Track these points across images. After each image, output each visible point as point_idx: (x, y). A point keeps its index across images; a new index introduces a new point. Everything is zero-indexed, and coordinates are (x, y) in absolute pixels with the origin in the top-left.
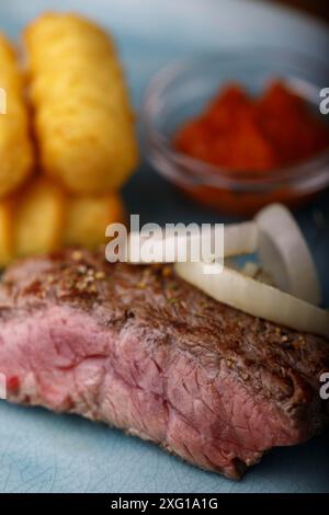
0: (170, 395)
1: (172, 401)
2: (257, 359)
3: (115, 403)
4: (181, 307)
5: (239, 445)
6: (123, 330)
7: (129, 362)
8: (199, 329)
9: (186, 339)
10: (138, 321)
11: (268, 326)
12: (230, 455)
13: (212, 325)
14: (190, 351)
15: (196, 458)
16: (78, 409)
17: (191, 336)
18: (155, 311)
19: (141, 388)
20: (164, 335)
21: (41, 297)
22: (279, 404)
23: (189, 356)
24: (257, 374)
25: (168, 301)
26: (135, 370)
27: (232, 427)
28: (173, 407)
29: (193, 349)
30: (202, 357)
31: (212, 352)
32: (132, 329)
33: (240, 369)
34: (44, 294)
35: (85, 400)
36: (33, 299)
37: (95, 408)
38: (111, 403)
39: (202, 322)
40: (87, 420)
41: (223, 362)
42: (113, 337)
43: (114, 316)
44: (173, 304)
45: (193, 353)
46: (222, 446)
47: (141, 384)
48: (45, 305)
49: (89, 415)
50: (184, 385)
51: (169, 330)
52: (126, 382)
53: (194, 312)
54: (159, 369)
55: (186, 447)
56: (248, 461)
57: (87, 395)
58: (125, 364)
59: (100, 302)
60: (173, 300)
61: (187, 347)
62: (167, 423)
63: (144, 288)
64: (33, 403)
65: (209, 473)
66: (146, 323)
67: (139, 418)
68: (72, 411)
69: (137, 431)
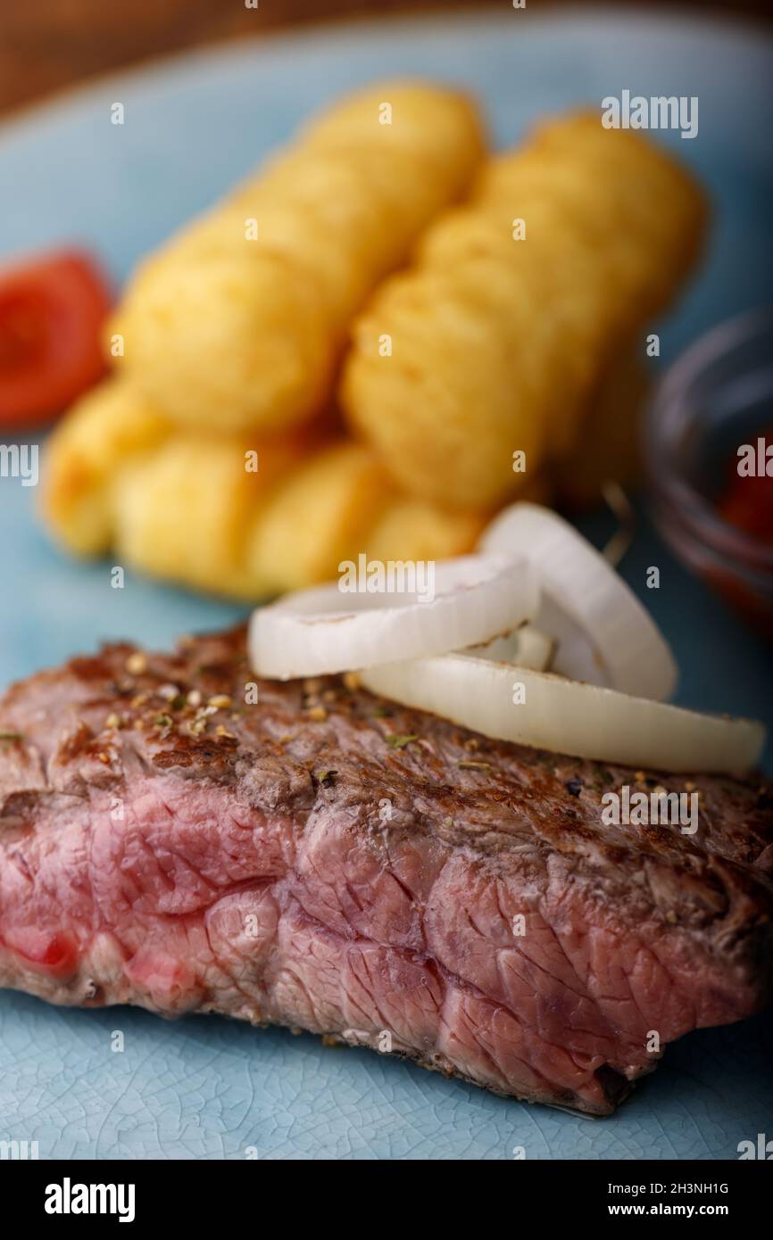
0: (439, 947)
1: (447, 960)
2: (630, 844)
3: (306, 980)
4: (426, 753)
5: (611, 1039)
6: (313, 817)
7: (332, 885)
8: (481, 795)
9: (464, 819)
10: (345, 792)
11: (613, 772)
12: (594, 1063)
13: (506, 783)
14: (473, 847)
15: (511, 1077)
16: (220, 1004)
17: (474, 814)
18: (373, 765)
19: (368, 940)
20: (409, 817)
21: (108, 762)
22: (699, 935)
23: (473, 856)
24: (639, 876)
25: (391, 743)
26: (350, 901)
27: (593, 1001)
28: (450, 973)
29: (478, 840)
30: (504, 856)
31: (525, 841)
32: (332, 812)
33: (595, 871)
34: (114, 756)
35: (235, 982)
36: (88, 768)
37: (257, 995)
38: (298, 981)
39: (481, 780)
40: (244, 1025)
41: (553, 860)
42: (290, 834)
43: (286, 786)
44: (404, 748)
45: (482, 848)
46: (572, 1046)
47: (366, 930)
48: (118, 780)
49: (248, 1013)
50: (471, 921)
51: (420, 805)
52: (330, 930)
53: (453, 760)
54: (409, 894)
55: (487, 1056)
56: (631, 1071)
57: (238, 970)
58: (326, 891)
59: (249, 759)
60: (404, 740)
61: (464, 837)
62: (439, 1009)
63: (325, 719)
64: (112, 1000)
65: (540, 1106)
66: (364, 795)
67: (368, 1007)
68: (207, 1008)
69: (362, 1035)
